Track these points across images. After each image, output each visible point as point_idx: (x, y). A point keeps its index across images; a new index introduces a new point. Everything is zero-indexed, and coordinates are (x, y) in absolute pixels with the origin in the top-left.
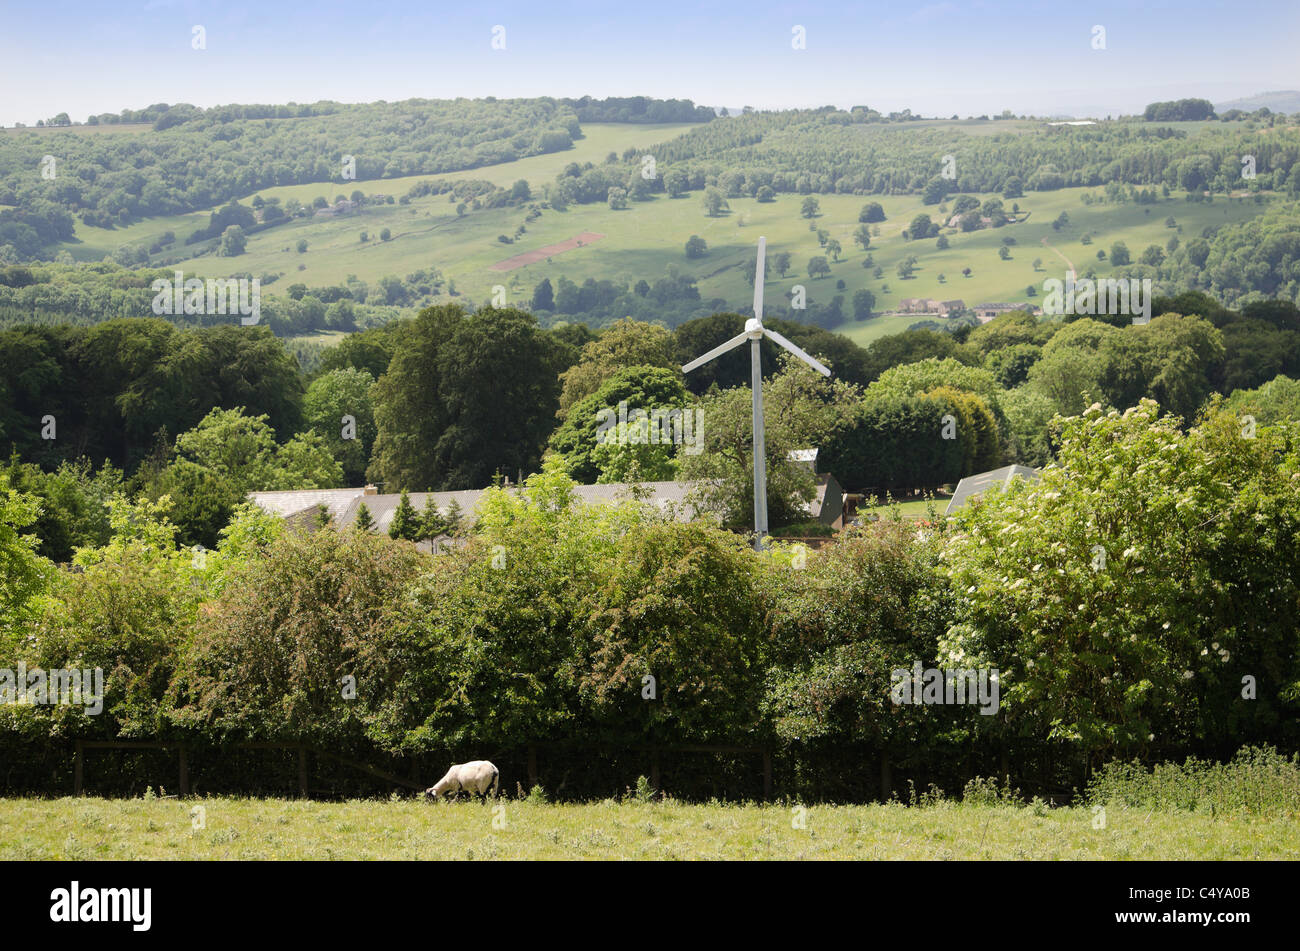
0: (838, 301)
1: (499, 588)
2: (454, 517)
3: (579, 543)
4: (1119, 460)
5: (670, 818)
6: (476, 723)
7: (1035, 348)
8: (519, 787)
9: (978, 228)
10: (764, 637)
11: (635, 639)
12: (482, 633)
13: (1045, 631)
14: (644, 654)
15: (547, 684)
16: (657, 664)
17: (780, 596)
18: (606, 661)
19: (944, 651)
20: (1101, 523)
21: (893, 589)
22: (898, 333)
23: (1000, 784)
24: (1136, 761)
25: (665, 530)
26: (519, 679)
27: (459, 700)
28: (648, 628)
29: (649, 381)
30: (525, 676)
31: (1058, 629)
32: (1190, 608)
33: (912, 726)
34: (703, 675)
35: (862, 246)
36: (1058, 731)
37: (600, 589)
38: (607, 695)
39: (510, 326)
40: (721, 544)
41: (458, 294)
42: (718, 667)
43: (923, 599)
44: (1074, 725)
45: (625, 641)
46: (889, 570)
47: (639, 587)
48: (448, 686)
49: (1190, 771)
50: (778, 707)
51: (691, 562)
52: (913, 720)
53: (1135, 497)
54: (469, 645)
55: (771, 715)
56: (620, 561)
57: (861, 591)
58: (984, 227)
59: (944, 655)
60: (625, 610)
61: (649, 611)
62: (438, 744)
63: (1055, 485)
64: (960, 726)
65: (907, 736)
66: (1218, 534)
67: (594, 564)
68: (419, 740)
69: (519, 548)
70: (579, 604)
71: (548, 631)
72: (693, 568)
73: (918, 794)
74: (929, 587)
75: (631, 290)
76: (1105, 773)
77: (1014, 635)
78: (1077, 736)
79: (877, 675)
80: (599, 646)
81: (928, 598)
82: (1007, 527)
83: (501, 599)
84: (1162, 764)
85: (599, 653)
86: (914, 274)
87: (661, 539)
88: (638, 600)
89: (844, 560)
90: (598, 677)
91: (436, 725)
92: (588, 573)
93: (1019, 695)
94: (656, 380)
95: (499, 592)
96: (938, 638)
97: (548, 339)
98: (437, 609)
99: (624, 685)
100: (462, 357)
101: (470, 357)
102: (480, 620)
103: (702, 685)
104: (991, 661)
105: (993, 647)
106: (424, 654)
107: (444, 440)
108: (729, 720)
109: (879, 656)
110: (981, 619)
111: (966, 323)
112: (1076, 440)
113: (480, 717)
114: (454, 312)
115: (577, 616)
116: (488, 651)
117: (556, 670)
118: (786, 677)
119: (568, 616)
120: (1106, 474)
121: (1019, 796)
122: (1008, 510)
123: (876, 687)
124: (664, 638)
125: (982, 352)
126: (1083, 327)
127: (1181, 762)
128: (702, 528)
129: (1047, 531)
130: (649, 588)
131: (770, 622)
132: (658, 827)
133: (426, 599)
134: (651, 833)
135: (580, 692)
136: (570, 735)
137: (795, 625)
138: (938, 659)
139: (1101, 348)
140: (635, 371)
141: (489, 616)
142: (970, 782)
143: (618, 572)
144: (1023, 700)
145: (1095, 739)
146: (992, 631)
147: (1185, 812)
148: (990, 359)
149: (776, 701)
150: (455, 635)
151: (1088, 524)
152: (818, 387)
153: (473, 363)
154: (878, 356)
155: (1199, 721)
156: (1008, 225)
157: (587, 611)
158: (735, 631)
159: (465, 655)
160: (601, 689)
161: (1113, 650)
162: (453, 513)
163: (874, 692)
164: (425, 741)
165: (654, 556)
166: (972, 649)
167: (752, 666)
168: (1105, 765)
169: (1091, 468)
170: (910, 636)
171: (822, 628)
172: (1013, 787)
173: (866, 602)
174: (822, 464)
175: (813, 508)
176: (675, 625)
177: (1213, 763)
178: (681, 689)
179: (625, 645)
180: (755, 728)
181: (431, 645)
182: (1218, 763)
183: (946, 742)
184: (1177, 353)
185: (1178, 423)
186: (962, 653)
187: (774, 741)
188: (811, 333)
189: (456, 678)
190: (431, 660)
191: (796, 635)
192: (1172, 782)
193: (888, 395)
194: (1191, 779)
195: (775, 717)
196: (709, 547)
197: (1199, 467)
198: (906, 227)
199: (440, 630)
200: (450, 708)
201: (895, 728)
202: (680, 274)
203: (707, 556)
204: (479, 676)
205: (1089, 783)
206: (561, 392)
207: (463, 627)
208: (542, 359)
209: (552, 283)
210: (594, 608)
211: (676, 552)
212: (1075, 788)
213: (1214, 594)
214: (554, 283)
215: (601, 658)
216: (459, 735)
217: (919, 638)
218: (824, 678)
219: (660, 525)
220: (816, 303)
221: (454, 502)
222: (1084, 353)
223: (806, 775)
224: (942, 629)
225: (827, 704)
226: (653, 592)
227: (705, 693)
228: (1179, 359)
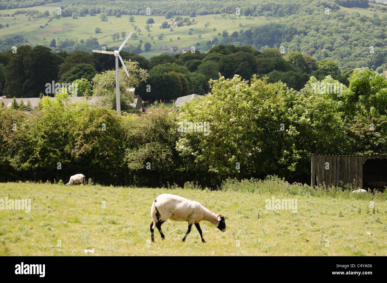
0: (140, 46)
1: (48, 124)
2: (29, 105)
3: (70, 112)
4: (230, 93)
5: (100, 189)
6: (41, 162)
7: (199, 60)
8: (55, 181)
9: (182, 26)
10: (125, 140)
11: (87, 140)
12: (43, 137)
13: (208, 141)
14: (90, 144)
15: (62, 152)
16: (94, 147)
17: (129, 129)
18: (79, 146)
19: (178, 145)
20: (224, 110)
21: (163, 128)
22: (158, 55)
23: (195, 184)
24: (235, 178)
25: (95, 109)
26: (54, 150)
27: (37, 156)
28: (91, 137)
29: (85, 68)
30: (56, 150)
31: (212, 140)
32: (251, 136)
33: (169, 167)
34: (107, 151)
35: (147, 30)
36: (211, 169)
37: (77, 125)
38: (79, 155)
39: (44, 52)
40: (112, 114)
41: (28, 42)
42: (111, 148)
43: (172, 131)
44: (216, 168)
45: (84, 140)
46: (161, 122)
47: (88, 125)
48: (34, 152)
49: (252, 182)
50: (129, 160)
51: (103, 118)
52: (169, 165)
53: (235, 103)
54: (39, 140)
55: (127, 162)
56: (82, 117)
57: (153, 128)
58: (184, 25)
59: (178, 147)
60: (84, 132)
61: (91, 132)
62: (31, 168)
63: (210, 99)
64: (182, 167)
65: (167, 169)
66: (259, 115)
67: (75, 118)
68: (25, 166)
69: (53, 113)
70: (71, 130)
71: (62, 137)
72: (104, 120)
73: (171, 186)
74: (173, 127)
75: (79, 42)
76: (226, 181)
77: (199, 142)
78: (217, 171)
79: (158, 152)
80: (77, 141)
81: (173, 131)
82: (197, 111)
83: (48, 127)
84: (243, 180)
85: (77, 143)
86: (163, 38)
87: (95, 112)
88: (88, 129)
89: (148, 119)
90: (77, 150)
91: (30, 162)
92: (73, 121)
93: (200, 158)
94: (87, 68)
95: (48, 126)
96: (176, 142)
97: (55, 55)
98: (30, 130)
99: (84, 153)
100: (30, 60)
101: (33, 60)
102: (42, 133)
103: (107, 153)
104: (192, 149)
105: (192, 145)
106: (26, 143)
107: (25, 83)
108: (115, 163)
109: (158, 146)
110: (189, 136)
111: (178, 53)
112: (217, 87)
113: (43, 161)
114: (28, 47)
115: (70, 133)
116: (45, 142)
117: (64, 148)
118: (131, 152)
119: (68, 133)
120: (226, 97)
121: (201, 187)
122: (197, 106)
123: (158, 155)
124: (95, 139)
125: (184, 62)
126: (215, 54)
127: (249, 179)
128: (106, 109)
129: (208, 112)
130: (91, 125)
131: (126, 136)
132: (98, 191)
133: (27, 127)
134: (96, 193)
135: (71, 154)
136: (69, 166)
137: (134, 137)
138: (176, 148)
139: (220, 61)
140: (80, 65)
141: (45, 132)
142: (186, 183)
143: (82, 121)
144: (201, 160)
145: (223, 172)
146: (192, 140)
147: (251, 193)
148: (186, 63)
149: (128, 158)
150: (35, 137)
151: (221, 111)
152: (135, 70)
153: (33, 62)
154: (153, 62)
155: (254, 167)
156: (191, 25)
157: (73, 132)
158: (116, 138)
159: (38, 143)
160: (77, 154)
161: (228, 146)
162: (28, 104)
163: (157, 157)
164: (27, 167)
165: (93, 116)
166: (186, 145)
167: (121, 148)
168: (226, 179)
169: (221, 95)
170: (168, 141)
171: (142, 138)
172: (199, 185)
173: (155, 131)
174: (136, 92)
175: (134, 105)
176: (99, 136)
177: (259, 180)
178: (101, 154)
179: (84, 142)
180: (122, 166)
181: (28, 140)
182: (260, 180)
183: (179, 172)
184: (243, 63)
185: (247, 82)
186: (183, 146)
187: (128, 170)
188: (132, 55)
189: (36, 150)
190: (29, 144)
191: (134, 140)
192: (247, 185)
193: (156, 73)
194: (252, 184)
195: (128, 163)
196: (108, 114)
197: (253, 96)
198: (161, 25)
199: (31, 136)
200: (34, 158)
201: (163, 167)
202: (93, 37)
203: (108, 117)
204: (42, 149)
205: (222, 184)
206: (59, 71)
207: (37, 135)
208: (53, 61)
209: (56, 40)
210: (75, 131)
211: (99, 116)
212: (217, 186)
213: (258, 132)
214: (56, 39)
215: (77, 145)
216: (37, 165)
217: (170, 142)
218: (142, 152)
219: (94, 108)
220: (133, 46)
221: (29, 101)
222: (214, 62)
223: (137, 179)
224: (177, 139)
225: (143, 160)
226: (92, 127)
227: (108, 155)
228: (243, 65)
